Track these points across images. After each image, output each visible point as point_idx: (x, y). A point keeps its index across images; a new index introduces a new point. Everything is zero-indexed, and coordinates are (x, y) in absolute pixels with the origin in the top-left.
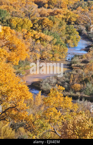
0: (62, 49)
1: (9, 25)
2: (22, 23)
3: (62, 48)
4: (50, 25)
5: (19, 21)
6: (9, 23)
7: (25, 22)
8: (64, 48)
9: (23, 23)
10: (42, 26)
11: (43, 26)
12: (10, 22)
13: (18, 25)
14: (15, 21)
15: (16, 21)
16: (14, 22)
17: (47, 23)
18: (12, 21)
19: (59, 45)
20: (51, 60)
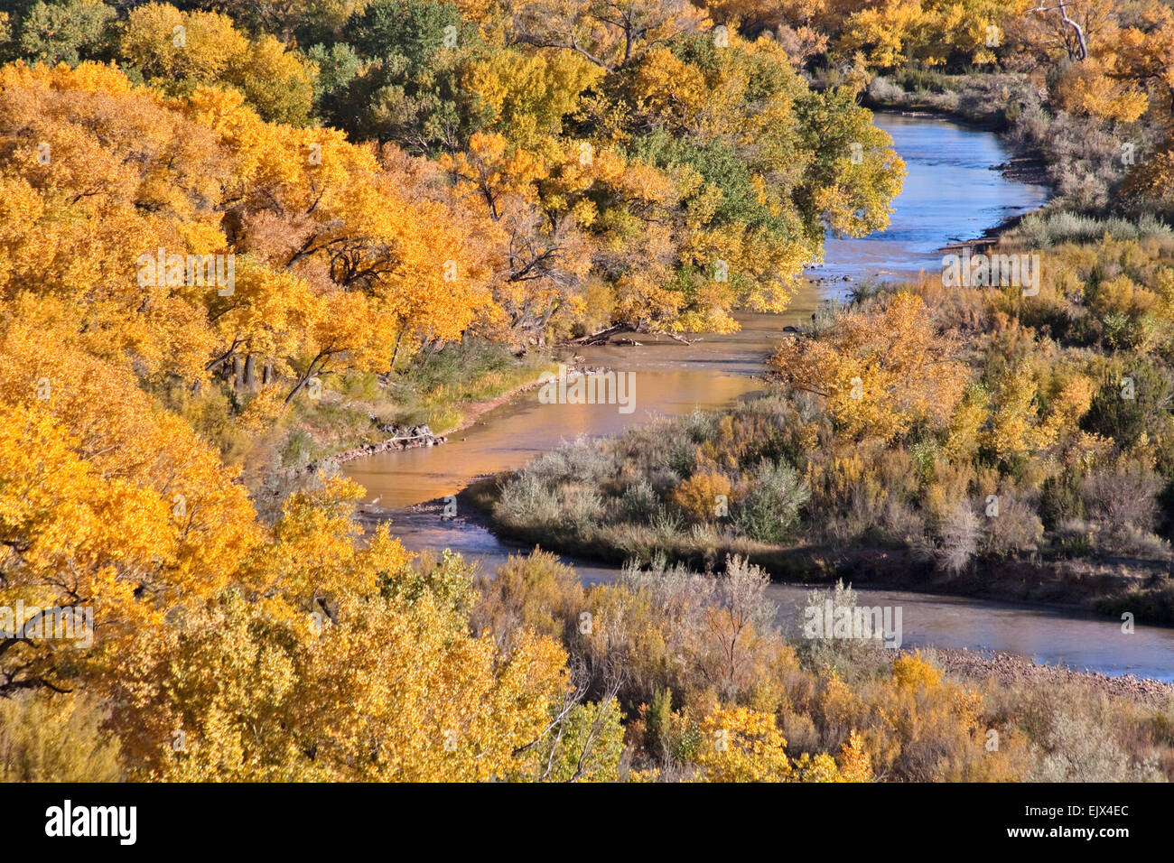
0: (763, 252)
1: (453, 104)
2: (543, 87)
3: (764, 246)
4: (687, 93)
5: (523, 75)
6: (454, 90)
7: (560, 77)
8: (771, 248)
9: (550, 88)
10: (635, 107)
11: (640, 103)
12: (459, 85)
13: (518, 102)
14: (495, 78)
15: (504, 79)
16: (487, 84)
17: (663, 82)
18: (471, 76)
19: (741, 224)
20: (678, 326)
